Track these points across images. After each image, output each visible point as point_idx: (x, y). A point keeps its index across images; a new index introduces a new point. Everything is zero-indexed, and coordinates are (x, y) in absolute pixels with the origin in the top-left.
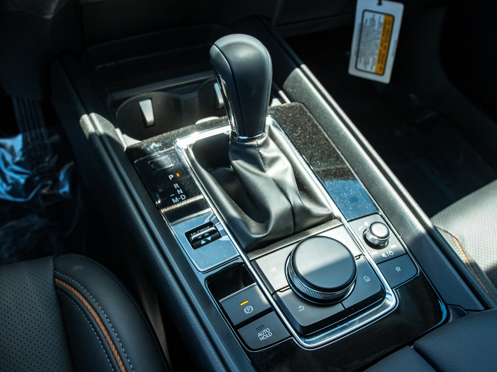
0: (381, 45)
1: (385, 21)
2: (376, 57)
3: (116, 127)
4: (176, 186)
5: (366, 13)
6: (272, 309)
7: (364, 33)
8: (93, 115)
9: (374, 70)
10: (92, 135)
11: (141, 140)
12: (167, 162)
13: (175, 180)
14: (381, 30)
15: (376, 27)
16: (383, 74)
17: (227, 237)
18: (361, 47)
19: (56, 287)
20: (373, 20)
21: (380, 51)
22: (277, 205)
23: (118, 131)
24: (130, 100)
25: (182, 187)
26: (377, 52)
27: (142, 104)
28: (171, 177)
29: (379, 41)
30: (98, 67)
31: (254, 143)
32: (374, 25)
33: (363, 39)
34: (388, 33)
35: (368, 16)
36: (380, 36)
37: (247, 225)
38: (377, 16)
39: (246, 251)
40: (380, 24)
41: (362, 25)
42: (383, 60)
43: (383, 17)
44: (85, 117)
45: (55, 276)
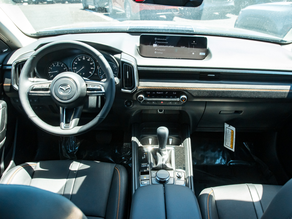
3: (139, 141)
4: (145, 155)
5: (227, 129)
6: (149, 180)
7: (227, 134)
8: (135, 137)
9: (230, 147)
10: (132, 141)
11: (143, 145)
12: (146, 150)
13: (145, 154)
14: (231, 134)
16: (232, 148)
18: (226, 138)
19: (114, 168)
21: (231, 141)
22: (160, 163)
23: (140, 142)
24: (147, 137)
25: (146, 156)
27: (149, 139)
28: (144, 153)
29: (231, 137)
30: (144, 128)
31: (162, 150)
32: (229, 132)
33: (227, 136)
37: (153, 164)
39: (151, 170)
41: (226, 132)
42: (232, 144)
43: (231, 130)
44: (133, 137)
45: (115, 167)
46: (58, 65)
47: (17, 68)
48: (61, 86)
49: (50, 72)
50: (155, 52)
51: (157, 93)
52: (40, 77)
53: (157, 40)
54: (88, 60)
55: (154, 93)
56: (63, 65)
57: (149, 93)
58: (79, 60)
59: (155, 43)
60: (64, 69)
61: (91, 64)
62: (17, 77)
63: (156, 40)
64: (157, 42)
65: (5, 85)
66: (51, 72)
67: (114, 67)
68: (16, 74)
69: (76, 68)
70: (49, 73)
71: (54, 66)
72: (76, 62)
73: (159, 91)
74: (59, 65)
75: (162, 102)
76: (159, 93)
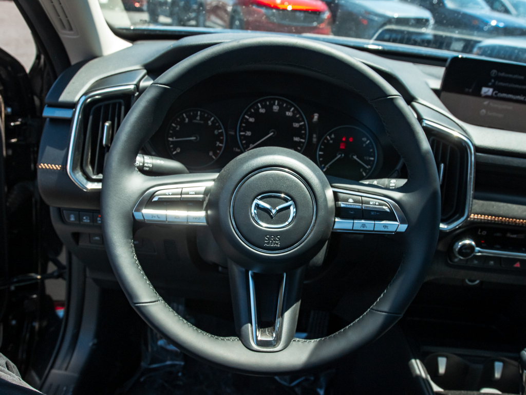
46: (198, 118)
47: (91, 118)
48: (261, 199)
49: (172, 137)
50: (484, 111)
51: (509, 235)
52: (154, 153)
53: (497, 78)
54: (289, 114)
55: (498, 235)
56: (212, 122)
57: (484, 233)
58: (262, 111)
59: (490, 84)
60: (216, 132)
61: (296, 125)
62: (86, 147)
63: (493, 75)
64: (494, 84)
65: (42, 166)
66: (175, 139)
67: (365, 142)
68: (82, 136)
69: (249, 133)
70: (170, 139)
71: (187, 120)
72: (250, 116)
73: (513, 232)
74: (201, 119)
75: (518, 265)
76: (515, 236)
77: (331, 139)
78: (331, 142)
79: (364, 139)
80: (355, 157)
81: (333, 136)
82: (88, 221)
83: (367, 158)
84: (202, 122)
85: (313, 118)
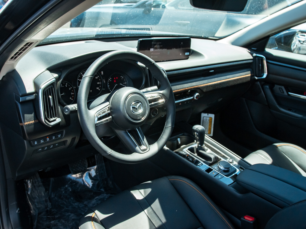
0: (209, 125)
1: (210, 119)
2: (208, 129)
4: (189, 157)
5: (204, 118)
6: (219, 173)
9: (208, 133)
12: (184, 153)
14: (209, 121)
15: (207, 121)
16: (210, 134)
17: (204, 164)
20: (206, 119)
21: (209, 127)
26: (208, 128)
28: (186, 156)
29: (208, 125)
31: (202, 147)
32: (207, 120)
34: (211, 122)
35: (205, 118)
36: (209, 123)
37: (207, 162)
38: (207, 118)
39: (209, 166)
40: (208, 120)
41: (203, 121)
43: (209, 118)
50: (152, 57)
56: (67, 85)
59: (152, 47)
60: (70, 89)
61: (96, 78)
63: (153, 44)
75: (180, 104)
76: (178, 95)
77: (111, 80)
78: (111, 81)
79: (121, 77)
80: (121, 84)
81: (111, 78)
82: (43, 142)
83: (124, 83)
84: (63, 86)
85: (101, 73)
